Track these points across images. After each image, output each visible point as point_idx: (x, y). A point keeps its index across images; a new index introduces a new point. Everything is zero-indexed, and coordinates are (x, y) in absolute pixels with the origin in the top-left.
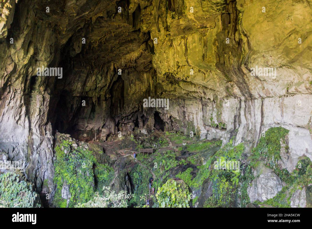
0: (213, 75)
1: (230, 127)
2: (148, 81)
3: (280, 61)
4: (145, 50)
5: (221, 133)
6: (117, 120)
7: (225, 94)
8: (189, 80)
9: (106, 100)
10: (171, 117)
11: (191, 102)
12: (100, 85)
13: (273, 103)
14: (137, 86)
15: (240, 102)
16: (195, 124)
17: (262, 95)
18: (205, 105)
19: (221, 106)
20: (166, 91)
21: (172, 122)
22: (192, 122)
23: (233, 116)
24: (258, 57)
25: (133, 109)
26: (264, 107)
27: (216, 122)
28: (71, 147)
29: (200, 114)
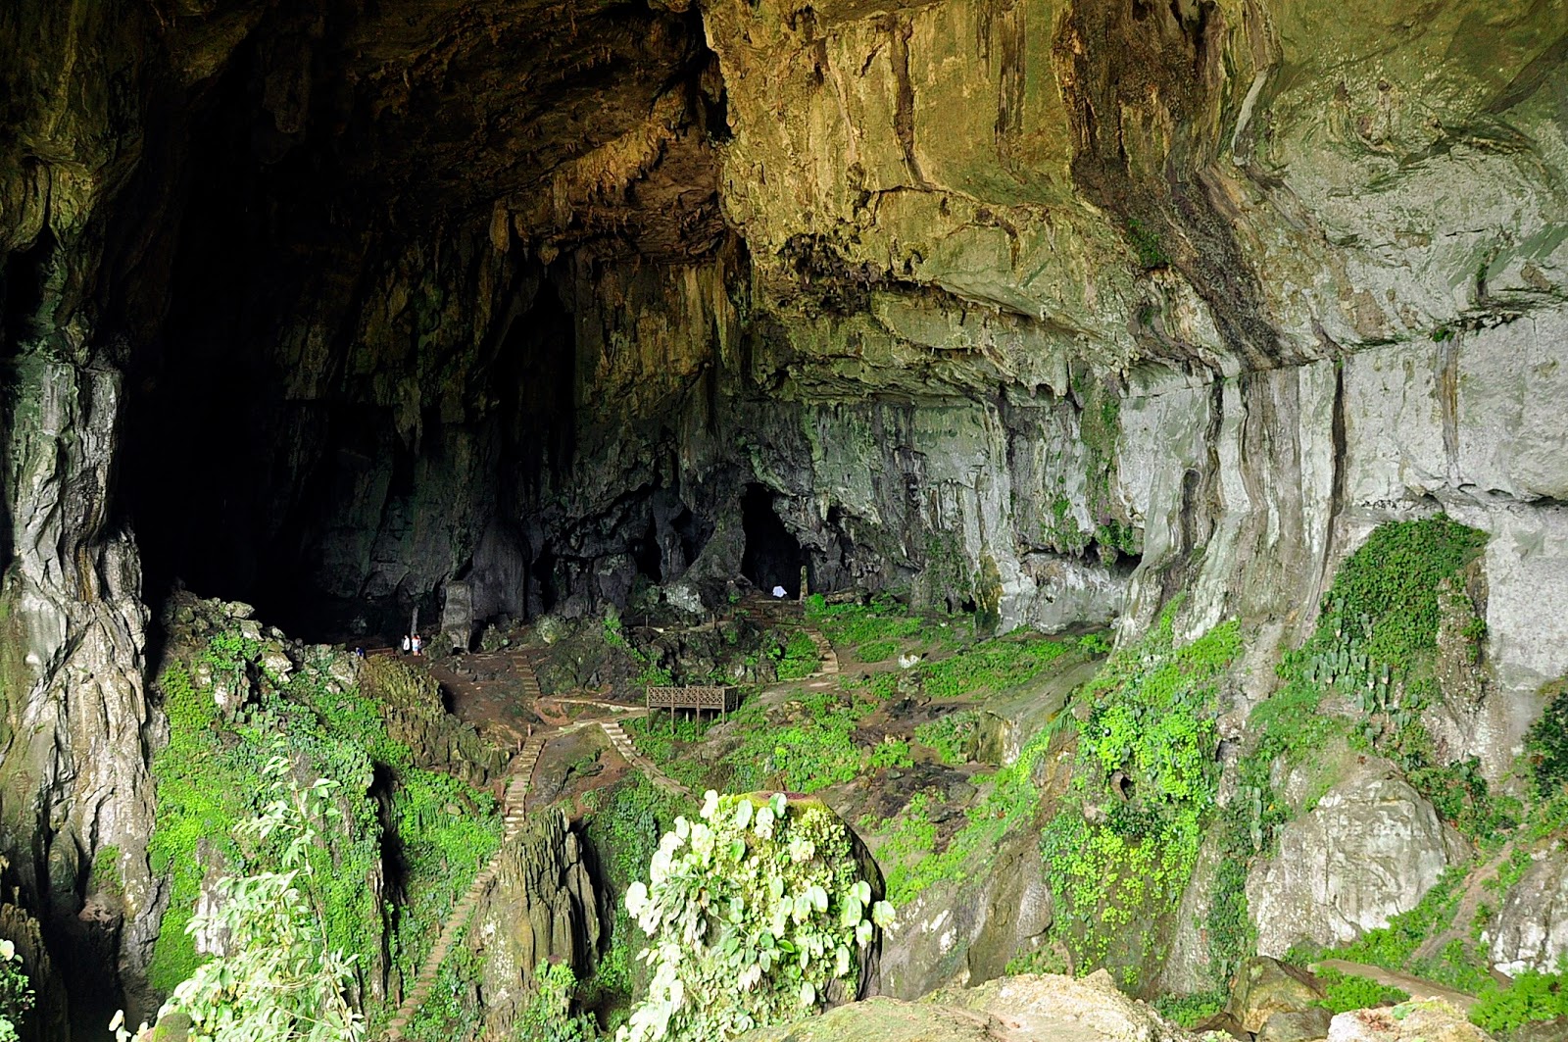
0: (1060, 237)
1: (1159, 540)
2: (708, 315)
3: (1436, 101)
4: (683, 127)
5: (1107, 588)
6: (537, 543)
7: (1129, 348)
8: (922, 274)
9: (471, 425)
10: (835, 512)
11: (946, 421)
12: (433, 337)
13: (1400, 374)
14: (648, 346)
15: (1217, 394)
16: (972, 547)
17: (1335, 331)
18: (1020, 430)
19: (1111, 420)
20: (802, 359)
21: (844, 542)
22: (954, 537)
23: (1178, 478)
24: (1311, 101)
25: (627, 473)
26: (1349, 406)
27: (1086, 525)
28: (254, 671)
29: (1000, 484)
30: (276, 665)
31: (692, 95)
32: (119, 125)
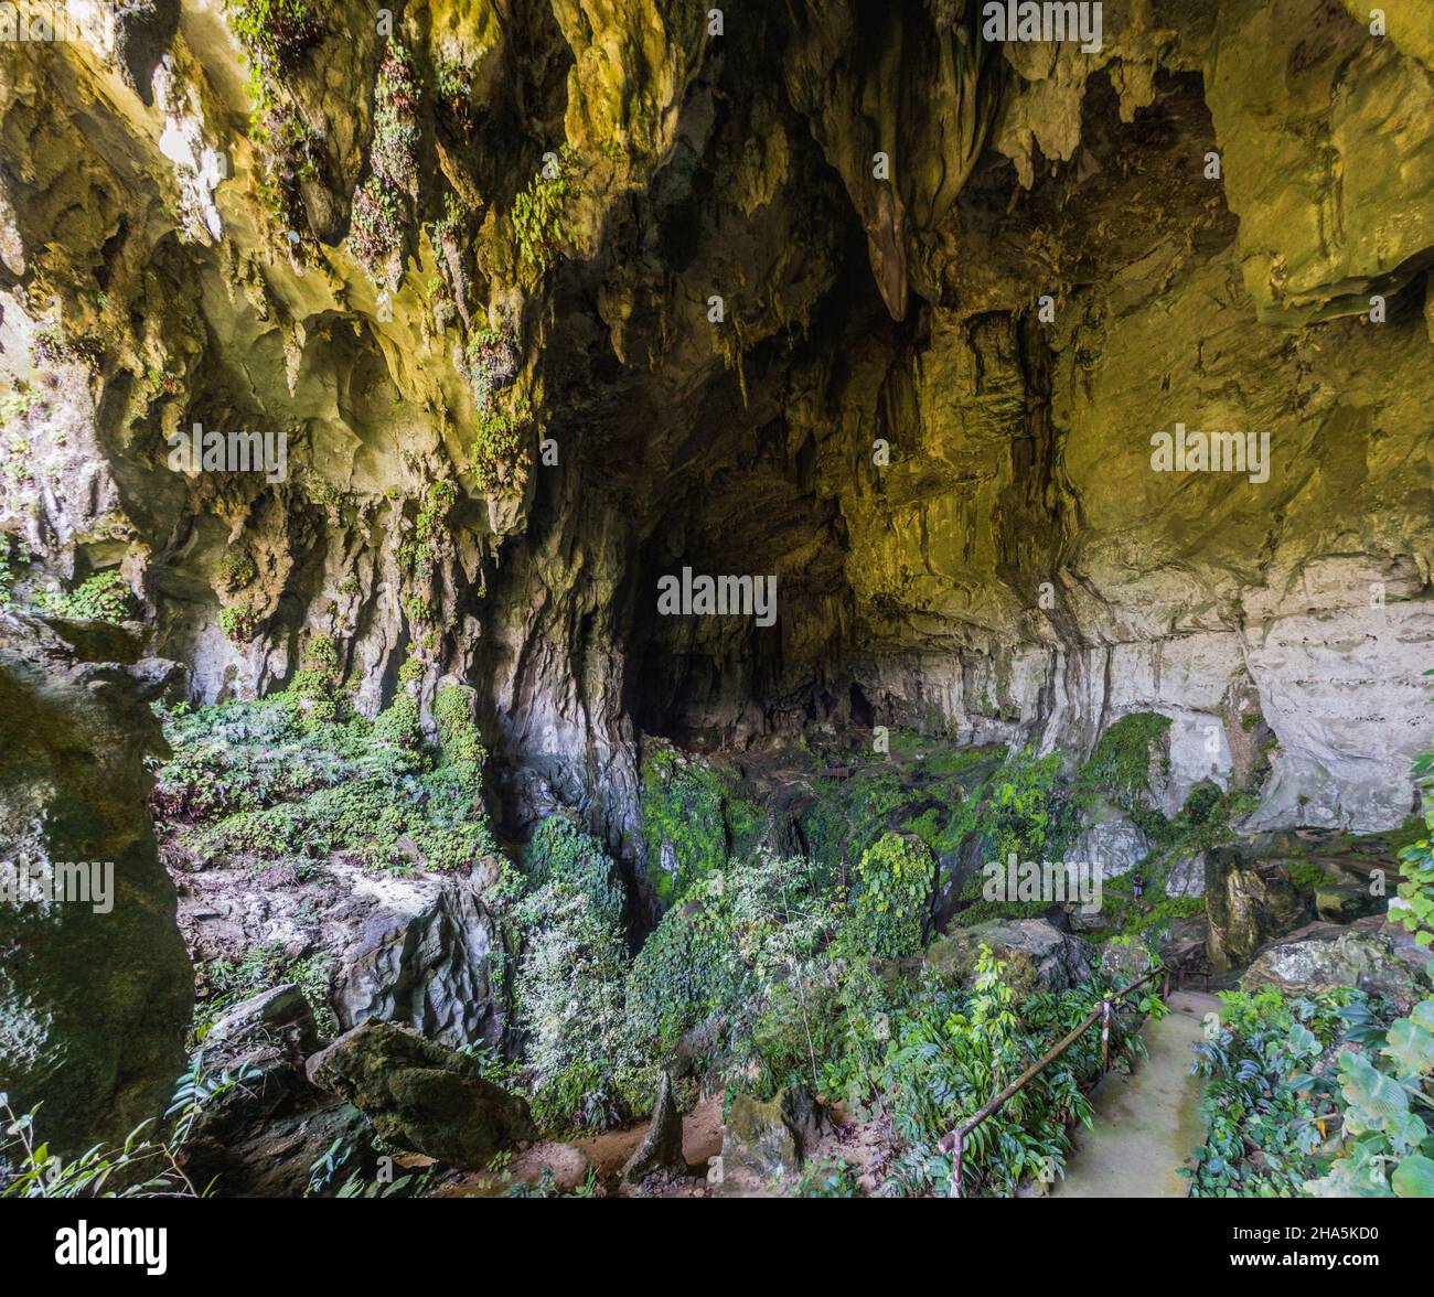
0: (989, 594)
1: (1028, 714)
2: (836, 615)
3: (1157, 552)
4: (827, 542)
5: (1005, 729)
6: (768, 706)
7: (1017, 638)
8: (930, 608)
9: (743, 660)
10: (888, 695)
11: (936, 661)
12: (728, 628)
13: (1136, 656)
14: (811, 628)
15: (1054, 656)
16: (946, 711)
17: (1108, 637)
18: (968, 665)
19: (1009, 667)
20: (876, 636)
21: (890, 706)
22: (939, 707)
23: (1036, 690)
24: (1103, 546)
25: (803, 679)
26: (1114, 667)
27: (996, 705)
28: (674, 765)
29: (958, 687)
30: (681, 761)
31: (831, 528)
32: (619, 562)
